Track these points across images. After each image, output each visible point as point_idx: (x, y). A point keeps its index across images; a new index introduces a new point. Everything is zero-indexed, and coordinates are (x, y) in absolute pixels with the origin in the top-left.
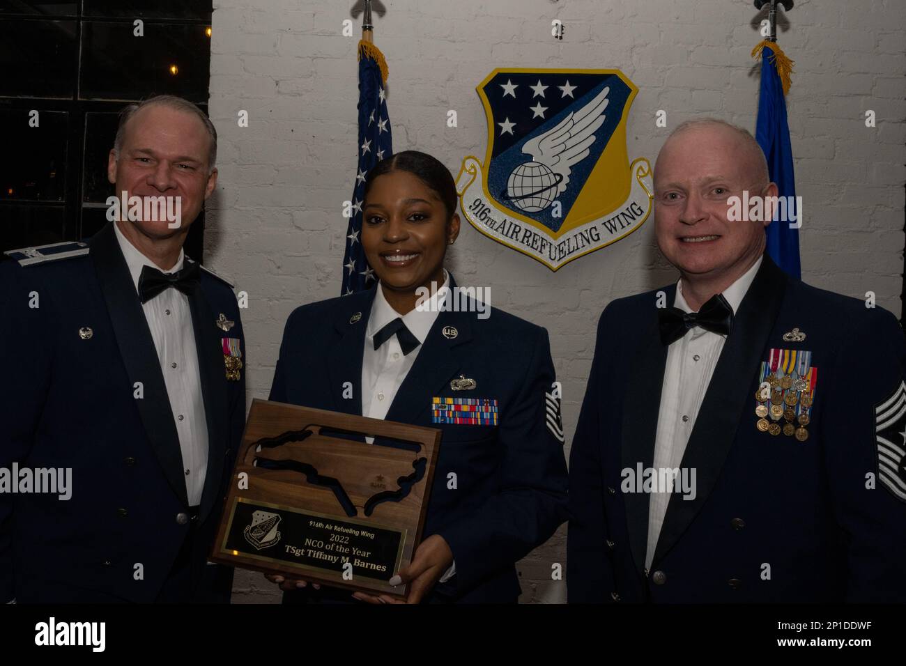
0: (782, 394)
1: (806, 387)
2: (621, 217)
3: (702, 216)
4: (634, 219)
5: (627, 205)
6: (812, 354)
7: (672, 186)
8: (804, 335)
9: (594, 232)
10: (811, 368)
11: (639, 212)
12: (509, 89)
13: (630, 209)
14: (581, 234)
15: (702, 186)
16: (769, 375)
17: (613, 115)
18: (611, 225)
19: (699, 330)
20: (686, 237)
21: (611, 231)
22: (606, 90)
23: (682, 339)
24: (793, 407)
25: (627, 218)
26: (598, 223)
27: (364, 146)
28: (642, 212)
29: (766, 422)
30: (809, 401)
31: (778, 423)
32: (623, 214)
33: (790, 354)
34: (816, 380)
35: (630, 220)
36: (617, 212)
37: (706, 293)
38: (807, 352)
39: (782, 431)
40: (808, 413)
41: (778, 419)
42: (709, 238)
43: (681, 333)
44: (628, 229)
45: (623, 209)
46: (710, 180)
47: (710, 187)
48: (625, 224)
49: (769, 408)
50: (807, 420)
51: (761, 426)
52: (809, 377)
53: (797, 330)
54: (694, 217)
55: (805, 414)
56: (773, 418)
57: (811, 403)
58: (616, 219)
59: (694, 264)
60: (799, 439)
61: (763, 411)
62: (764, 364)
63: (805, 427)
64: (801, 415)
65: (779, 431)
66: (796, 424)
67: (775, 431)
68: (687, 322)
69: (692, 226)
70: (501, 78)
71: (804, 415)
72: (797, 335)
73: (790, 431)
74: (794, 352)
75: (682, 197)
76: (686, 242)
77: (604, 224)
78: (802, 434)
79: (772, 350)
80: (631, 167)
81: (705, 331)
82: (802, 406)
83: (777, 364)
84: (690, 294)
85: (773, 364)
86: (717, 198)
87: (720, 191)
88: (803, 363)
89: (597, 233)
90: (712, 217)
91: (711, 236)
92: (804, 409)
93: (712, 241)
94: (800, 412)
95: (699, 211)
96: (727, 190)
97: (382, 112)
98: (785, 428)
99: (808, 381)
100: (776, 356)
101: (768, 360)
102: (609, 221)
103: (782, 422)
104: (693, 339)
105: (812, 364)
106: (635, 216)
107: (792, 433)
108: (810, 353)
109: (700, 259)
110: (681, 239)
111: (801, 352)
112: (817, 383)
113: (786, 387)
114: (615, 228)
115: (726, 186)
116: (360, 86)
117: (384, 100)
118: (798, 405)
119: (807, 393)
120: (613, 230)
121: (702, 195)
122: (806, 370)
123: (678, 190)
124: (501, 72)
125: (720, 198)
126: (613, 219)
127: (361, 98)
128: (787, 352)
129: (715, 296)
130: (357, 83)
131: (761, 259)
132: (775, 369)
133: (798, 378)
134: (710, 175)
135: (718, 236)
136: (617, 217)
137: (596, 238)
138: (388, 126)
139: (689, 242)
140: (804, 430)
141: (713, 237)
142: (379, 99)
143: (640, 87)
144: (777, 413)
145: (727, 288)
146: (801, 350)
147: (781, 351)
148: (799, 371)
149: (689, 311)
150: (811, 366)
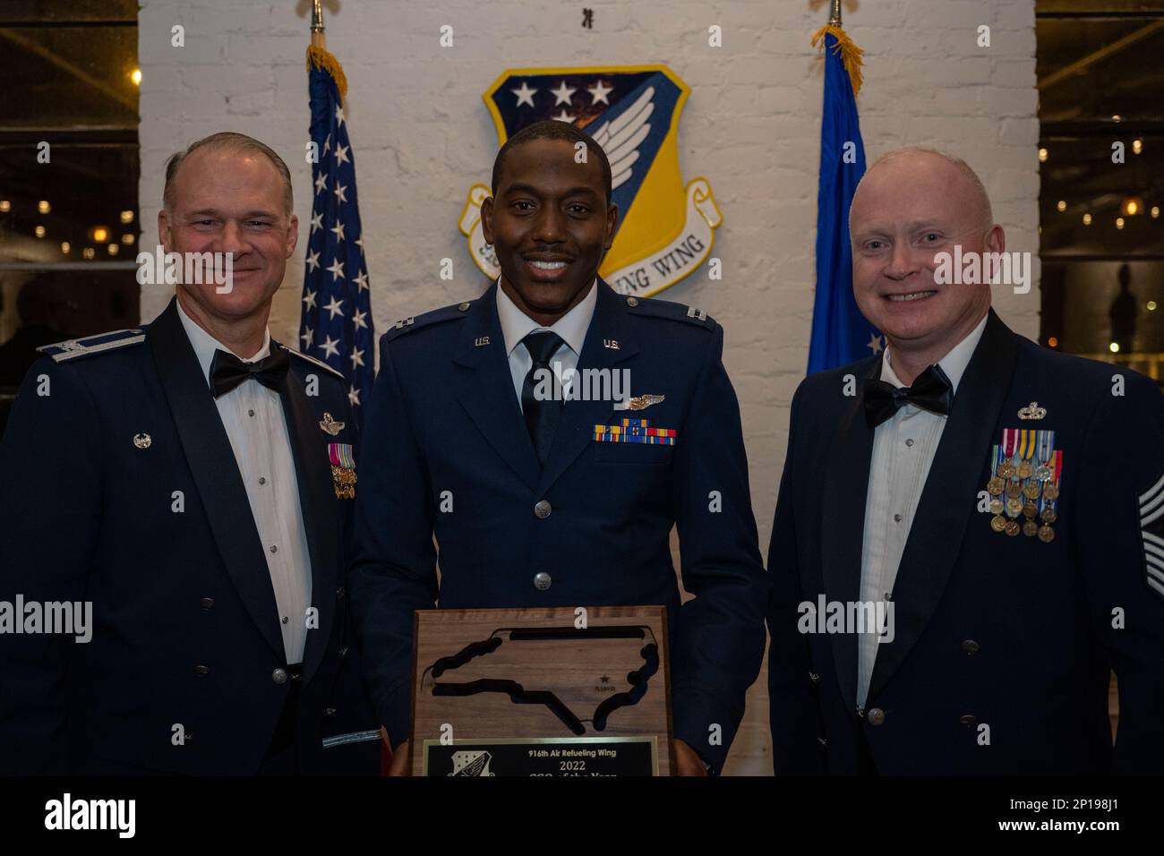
0: (1020, 485)
1: (1048, 476)
2: (676, 255)
3: (912, 268)
4: (691, 256)
5: (683, 238)
6: (1055, 435)
7: (875, 232)
8: (1044, 411)
9: (641, 275)
10: (1055, 452)
11: (698, 247)
12: (525, 95)
13: (686, 244)
14: (625, 278)
15: (911, 232)
16: (1003, 461)
17: (660, 123)
18: (663, 265)
19: (911, 408)
20: (893, 295)
21: (663, 273)
22: (650, 92)
23: (892, 419)
24: (1034, 501)
25: (684, 255)
26: (646, 264)
27: (318, 183)
28: (702, 247)
29: (1003, 520)
30: (1053, 492)
31: (1016, 520)
32: (678, 250)
33: (1028, 435)
34: (1061, 468)
35: (687, 258)
36: (671, 248)
37: (920, 363)
38: (1049, 432)
39: (1021, 530)
40: (1053, 507)
41: (1016, 516)
42: (921, 295)
43: (890, 412)
44: (686, 270)
45: (677, 244)
46: (920, 225)
47: (921, 234)
48: (681, 263)
49: (1004, 502)
50: (1053, 517)
51: (997, 525)
52: (1053, 463)
53: (1035, 404)
54: (902, 270)
55: (1050, 509)
56: (1010, 515)
57: (1057, 494)
58: (669, 258)
59: (903, 328)
60: (1043, 539)
61: (998, 507)
62: (996, 447)
63: (1050, 525)
64: (1044, 511)
65: (1018, 530)
66: (1039, 521)
67: (1013, 529)
68: (897, 398)
69: (901, 282)
70: (514, 82)
71: (1048, 510)
72: (1035, 411)
73: (1032, 530)
74: (1033, 433)
75: (886, 246)
76: (893, 301)
77: (655, 264)
78: (1046, 533)
79: (1006, 431)
80: (686, 191)
81: (919, 410)
82: (1045, 498)
83: (1013, 447)
84: (900, 365)
85: (1008, 448)
86: (931, 246)
87: (932, 238)
88: (1045, 446)
89: (645, 276)
90: (924, 270)
91: (924, 292)
92: (1048, 503)
93: (925, 298)
94: (1043, 508)
95: (908, 263)
96: (941, 237)
97: (341, 136)
98: (1025, 527)
99: (1052, 468)
100: (1011, 437)
101: (1001, 443)
102: (660, 261)
103: (1021, 519)
104: (906, 419)
105: (1056, 446)
106: (694, 253)
107: (1035, 532)
108: (1053, 432)
109: (911, 321)
110: (886, 297)
111: (1042, 432)
112: (1062, 470)
113: (1025, 476)
114: (668, 269)
115: (940, 231)
116: (312, 105)
117: (343, 122)
118: (1040, 498)
119: (1051, 483)
120: (666, 272)
121: (912, 242)
122: (1048, 452)
123: (882, 237)
124: (514, 74)
125: (934, 245)
126: (666, 258)
127: (313, 119)
128: (1024, 432)
129: (930, 367)
130: (307, 99)
131: (986, 317)
132: (1010, 454)
133: (1039, 465)
134: (920, 219)
135: (932, 291)
136: (671, 254)
137: (644, 283)
138: (349, 154)
139: (897, 301)
140: (1049, 529)
141: (926, 294)
142: (336, 121)
143: (695, 85)
144: (1015, 509)
145: (945, 355)
146: (1041, 429)
147: (1017, 431)
148: (1040, 456)
149: (899, 385)
150: (1054, 449)
